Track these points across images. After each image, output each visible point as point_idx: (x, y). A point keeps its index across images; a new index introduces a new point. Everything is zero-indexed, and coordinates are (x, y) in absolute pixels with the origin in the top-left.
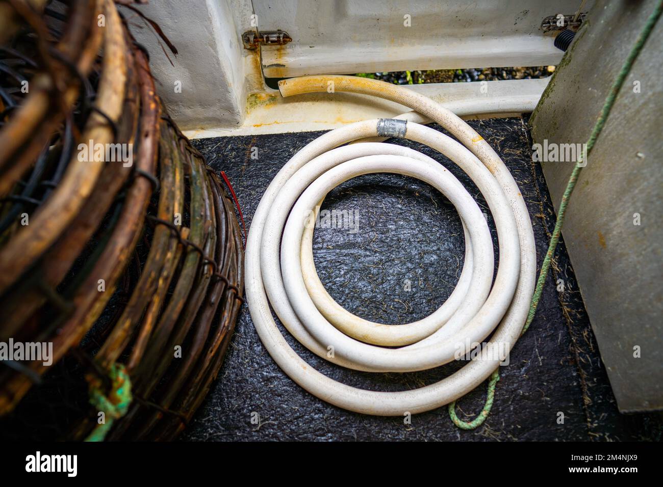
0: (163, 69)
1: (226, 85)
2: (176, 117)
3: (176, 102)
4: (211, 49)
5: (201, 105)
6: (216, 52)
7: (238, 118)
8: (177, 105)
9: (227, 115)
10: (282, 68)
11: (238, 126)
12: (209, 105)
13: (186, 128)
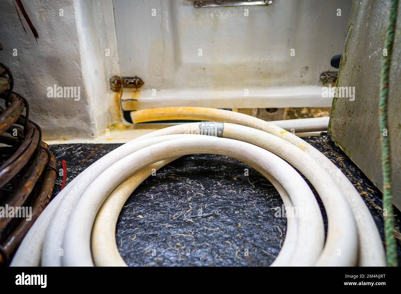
0: (40, 80)
1: (86, 97)
2: (45, 126)
3: (46, 112)
4: (77, 63)
5: (65, 115)
6: (80, 66)
7: (93, 129)
8: (47, 115)
9: (84, 126)
10: (135, 102)
11: (92, 138)
12: (71, 115)
13: (52, 138)
